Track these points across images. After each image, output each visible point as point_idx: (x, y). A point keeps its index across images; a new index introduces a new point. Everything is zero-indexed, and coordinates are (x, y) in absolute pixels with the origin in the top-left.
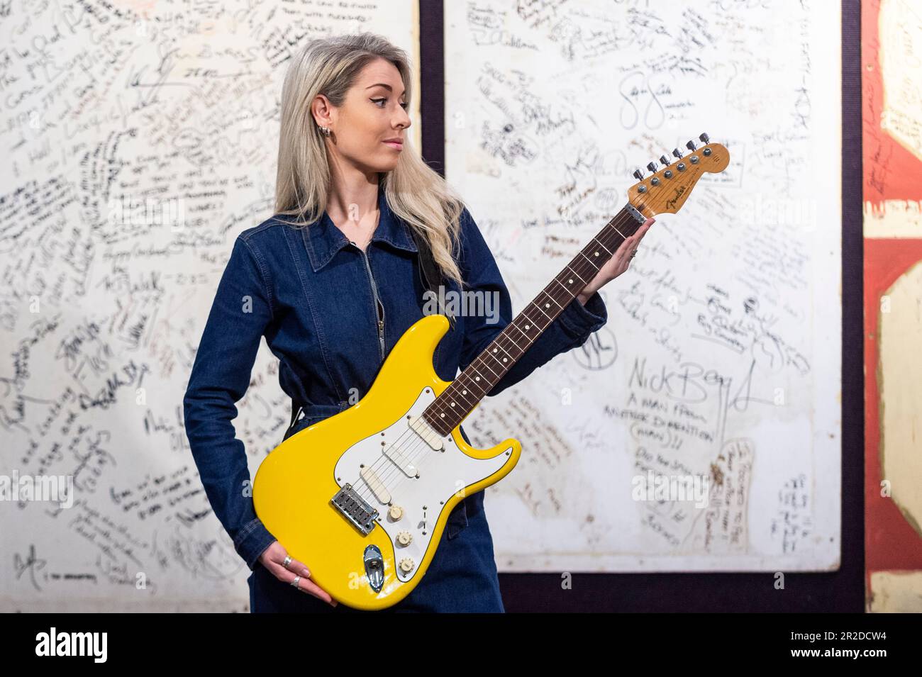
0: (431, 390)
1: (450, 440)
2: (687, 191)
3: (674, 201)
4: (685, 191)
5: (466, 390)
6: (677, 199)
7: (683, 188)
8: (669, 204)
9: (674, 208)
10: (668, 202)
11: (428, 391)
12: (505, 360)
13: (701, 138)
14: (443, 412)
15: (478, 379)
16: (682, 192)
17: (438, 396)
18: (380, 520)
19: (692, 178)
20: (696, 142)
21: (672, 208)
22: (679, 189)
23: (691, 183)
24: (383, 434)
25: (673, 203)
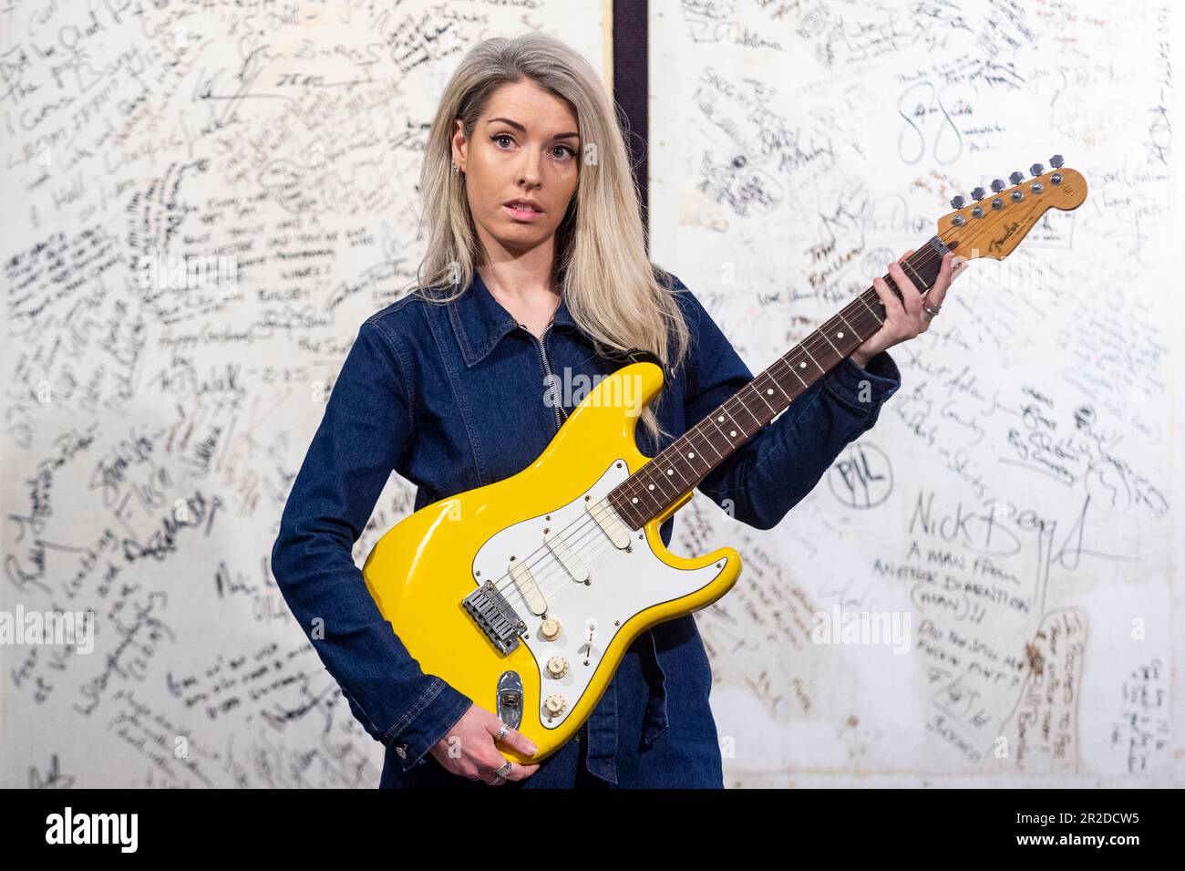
0: (624, 464)
1: (641, 537)
2: (1021, 230)
3: (1001, 242)
4: (1018, 229)
5: (672, 468)
6: (1005, 239)
7: (1016, 225)
8: (993, 246)
9: (1000, 251)
10: (993, 242)
11: (619, 466)
12: (734, 434)
13: (1051, 161)
14: (636, 496)
15: (691, 455)
16: (1014, 229)
17: (632, 473)
18: (527, 637)
19: (1030, 212)
20: (1045, 167)
21: (997, 251)
22: (1010, 227)
23: (1027, 220)
24: (548, 519)
25: (999, 245)
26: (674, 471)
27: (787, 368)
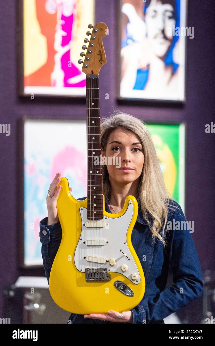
0: (82, 208)
1: (106, 218)
2: (102, 51)
3: (101, 59)
5: (94, 196)
6: (101, 57)
7: (100, 51)
8: (101, 62)
9: (103, 61)
10: (99, 61)
11: (82, 209)
12: (98, 172)
13: (89, 28)
14: (94, 211)
15: (95, 188)
16: (101, 53)
17: (86, 207)
18: (109, 270)
19: (99, 44)
20: (89, 31)
21: (103, 62)
22: (99, 53)
23: (101, 47)
24: (81, 240)
25: (102, 60)
26: (95, 196)
27: (91, 143)
